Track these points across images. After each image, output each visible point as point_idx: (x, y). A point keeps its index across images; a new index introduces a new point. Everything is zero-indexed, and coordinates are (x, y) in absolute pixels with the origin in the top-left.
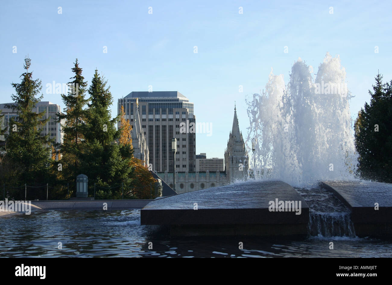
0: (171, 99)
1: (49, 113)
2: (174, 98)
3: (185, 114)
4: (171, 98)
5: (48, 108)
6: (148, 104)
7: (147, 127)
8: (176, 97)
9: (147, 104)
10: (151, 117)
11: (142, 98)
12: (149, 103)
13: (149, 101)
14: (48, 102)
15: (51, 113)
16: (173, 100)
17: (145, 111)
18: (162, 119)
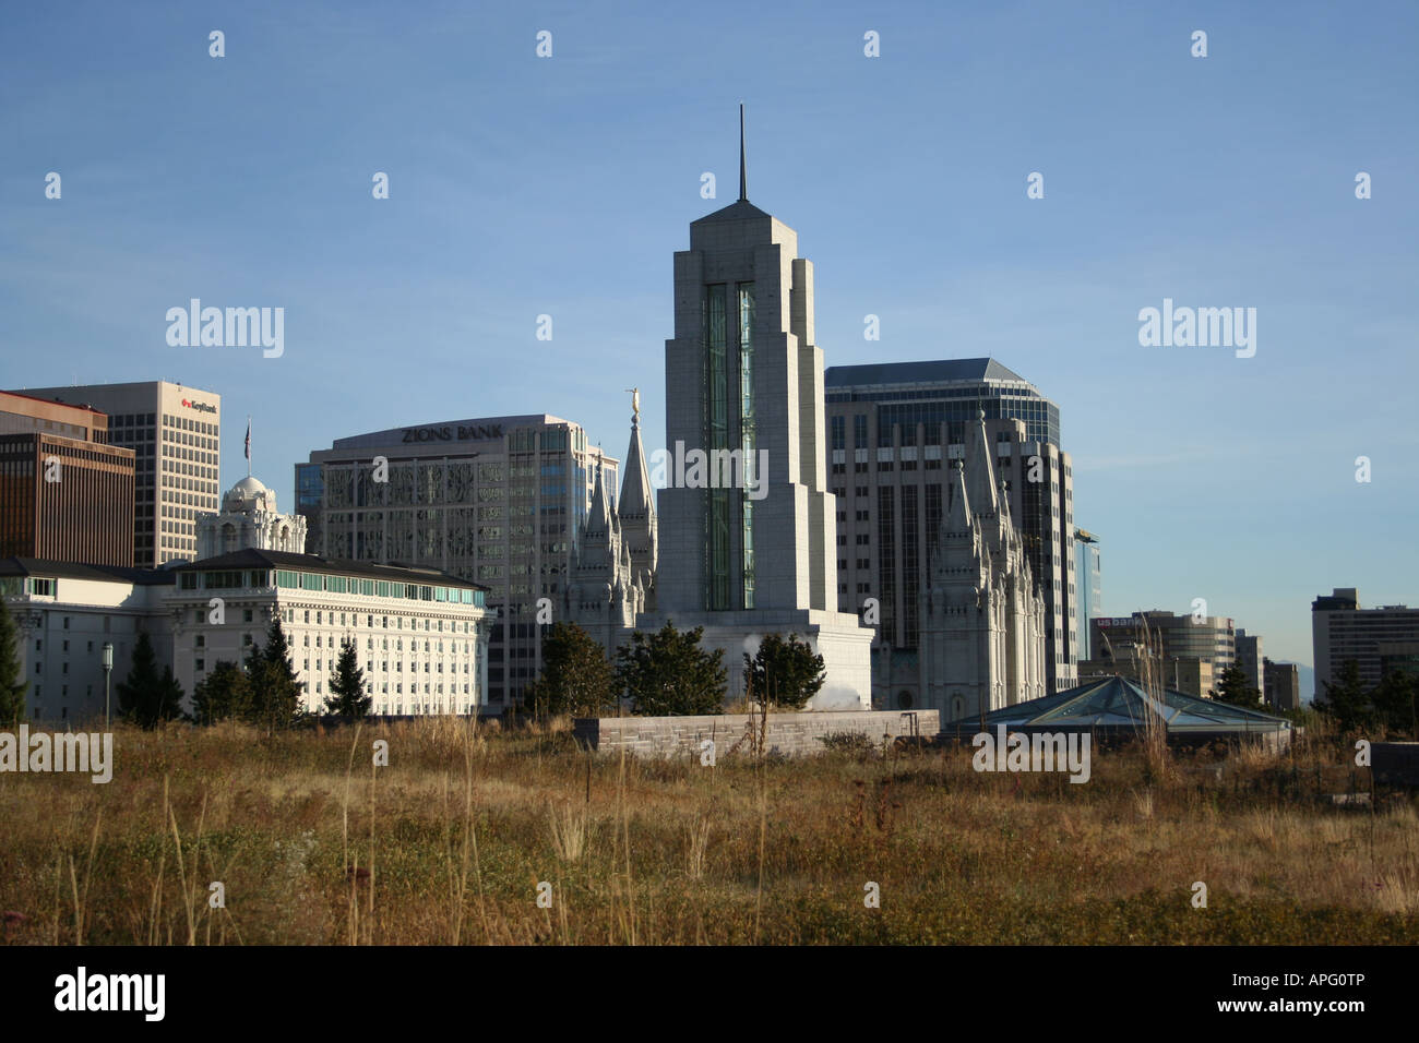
0: (958, 387)
1: (541, 454)
2: (973, 383)
3: (1008, 440)
4: (959, 384)
5: (537, 437)
6: (874, 407)
7: (873, 492)
8: (979, 380)
9: (870, 411)
10: (885, 455)
11: (857, 387)
12: (879, 407)
13: (881, 397)
14: (543, 416)
15: (549, 454)
16: (967, 392)
17: (865, 434)
18: (926, 462)
